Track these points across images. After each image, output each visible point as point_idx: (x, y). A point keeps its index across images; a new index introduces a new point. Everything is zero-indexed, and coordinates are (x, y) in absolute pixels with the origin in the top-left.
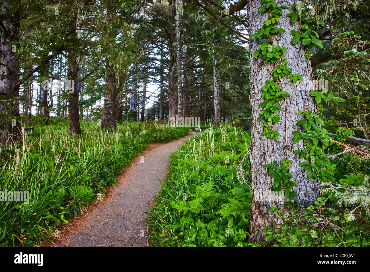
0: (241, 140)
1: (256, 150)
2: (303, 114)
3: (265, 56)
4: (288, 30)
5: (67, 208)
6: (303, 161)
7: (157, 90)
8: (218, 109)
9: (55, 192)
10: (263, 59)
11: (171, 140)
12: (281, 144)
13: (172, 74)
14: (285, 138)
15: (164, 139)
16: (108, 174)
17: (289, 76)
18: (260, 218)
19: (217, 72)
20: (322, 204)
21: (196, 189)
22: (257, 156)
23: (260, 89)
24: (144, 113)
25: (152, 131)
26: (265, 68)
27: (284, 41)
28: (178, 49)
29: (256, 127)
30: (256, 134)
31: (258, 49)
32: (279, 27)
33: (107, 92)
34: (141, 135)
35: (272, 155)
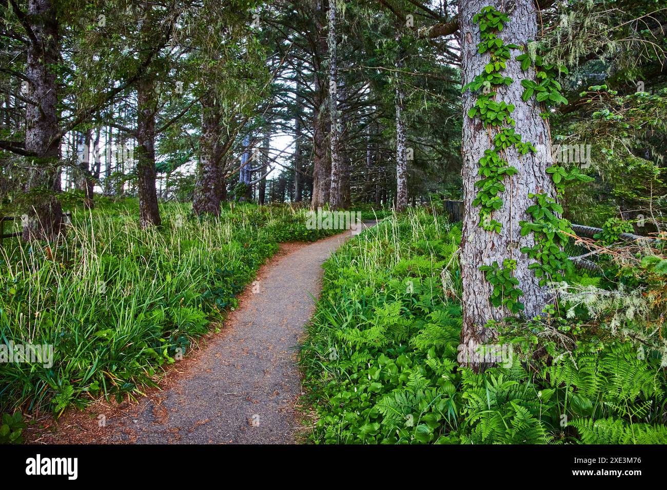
0: (445, 238)
1: (469, 247)
2: (535, 198)
3: (484, 116)
4: (517, 79)
5: (171, 340)
6: (533, 262)
7: (290, 145)
8: (404, 183)
9: (149, 316)
10: (482, 120)
11: (320, 238)
12: (504, 238)
13: (321, 119)
14: (510, 230)
15: (307, 235)
16: (224, 292)
17: (516, 145)
18: (474, 340)
19: (402, 115)
20: (550, 312)
21: (375, 313)
22: (471, 255)
23: (476, 161)
24: (265, 187)
25: (285, 222)
26: (484, 133)
27: (511, 95)
28: (333, 73)
29: (470, 215)
30: (470, 225)
31: (474, 105)
32: (505, 75)
33: (205, 149)
34: (267, 227)
35: (491, 253)
